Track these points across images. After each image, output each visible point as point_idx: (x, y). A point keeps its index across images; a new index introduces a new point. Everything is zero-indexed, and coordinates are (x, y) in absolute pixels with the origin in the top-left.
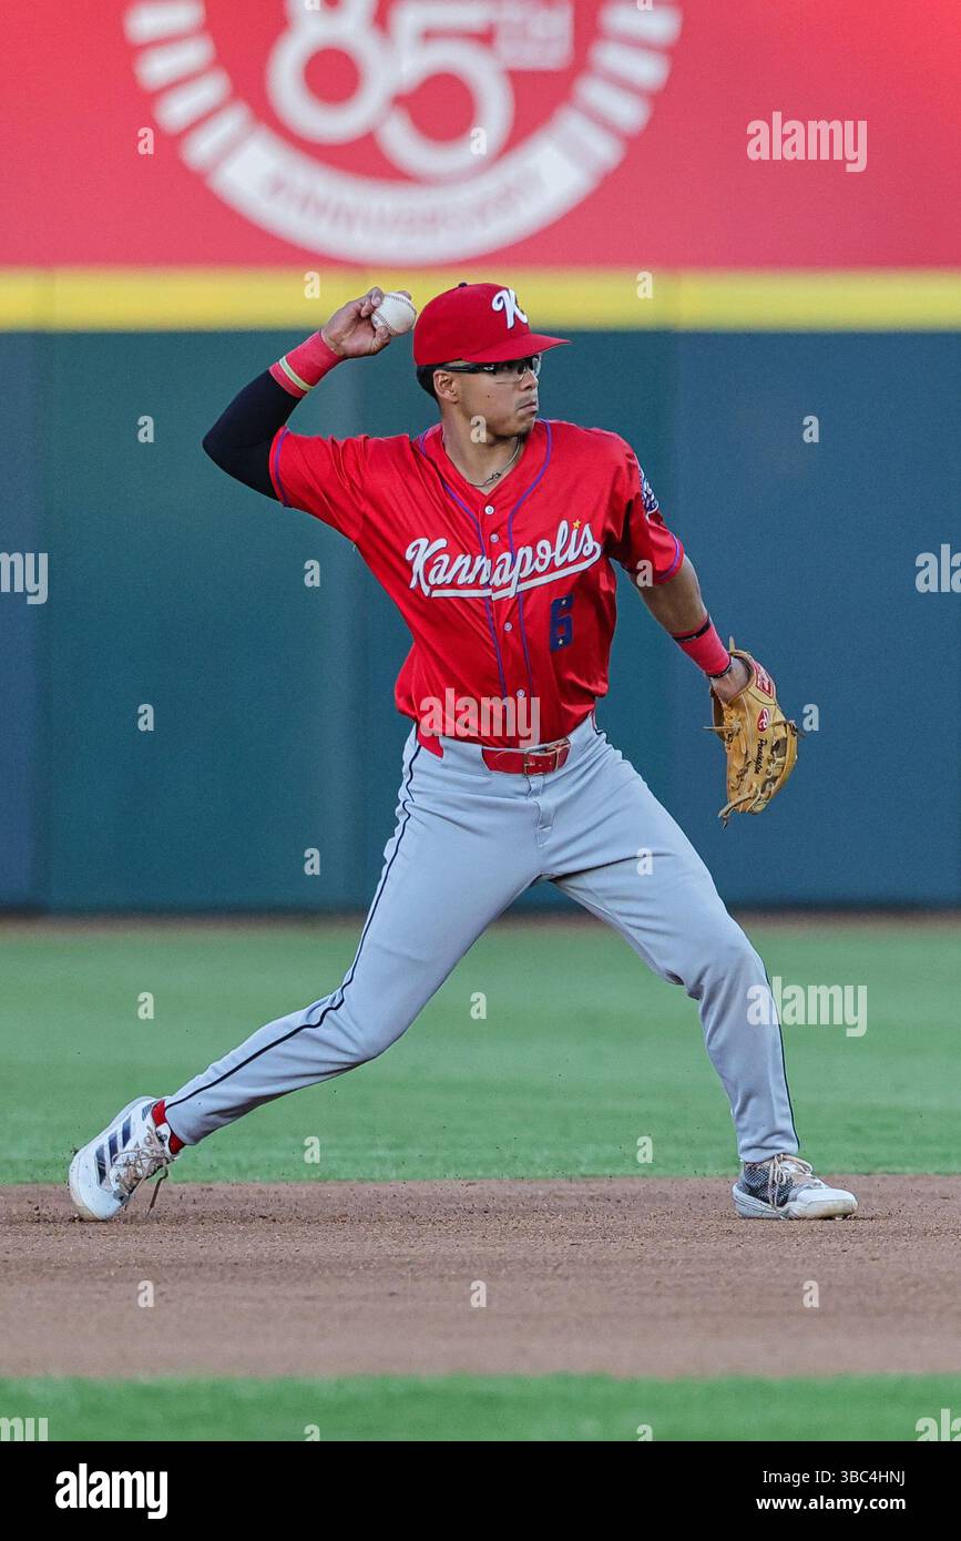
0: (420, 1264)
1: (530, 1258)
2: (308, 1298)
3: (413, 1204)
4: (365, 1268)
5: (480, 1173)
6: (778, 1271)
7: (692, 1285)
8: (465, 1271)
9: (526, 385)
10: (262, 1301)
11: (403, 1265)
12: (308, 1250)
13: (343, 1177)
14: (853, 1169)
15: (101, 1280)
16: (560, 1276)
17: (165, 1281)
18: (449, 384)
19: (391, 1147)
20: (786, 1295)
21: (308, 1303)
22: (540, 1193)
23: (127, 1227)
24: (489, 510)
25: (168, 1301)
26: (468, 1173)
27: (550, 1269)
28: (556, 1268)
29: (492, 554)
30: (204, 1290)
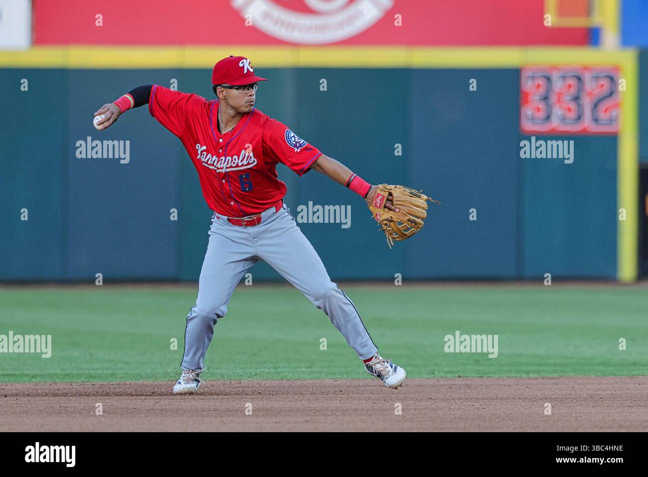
0: (317, 410)
1: (357, 408)
2: (276, 423)
3: (314, 389)
4: (297, 412)
5: (339, 377)
6: (448, 412)
7: (416, 418)
8: (334, 413)
9: (249, 95)
10: (259, 424)
11: (311, 411)
12: (276, 405)
13: (289, 378)
14: (476, 375)
15: (200, 416)
16: (368, 414)
17: (224, 416)
18: (222, 92)
19: (307, 367)
20: (451, 421)
21: (276, 425)
22: (361, 384)
23: (210, 397)
24: (221, 140)
25: (225, 424)
26: (335, 377)
27: (365, 412)
28: (367, 412)
29: (219, 156)
30: (238, 420)
